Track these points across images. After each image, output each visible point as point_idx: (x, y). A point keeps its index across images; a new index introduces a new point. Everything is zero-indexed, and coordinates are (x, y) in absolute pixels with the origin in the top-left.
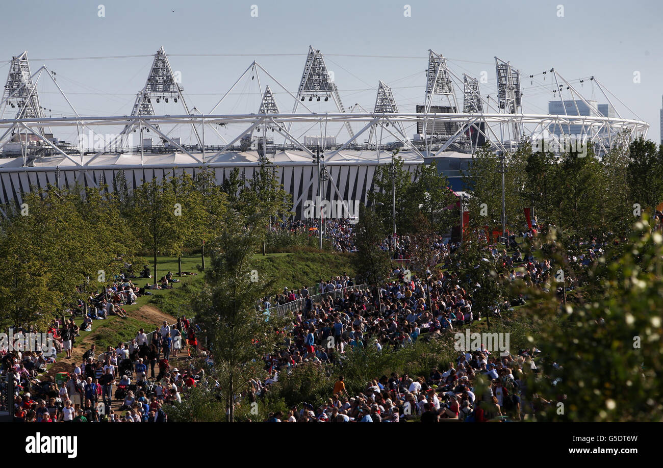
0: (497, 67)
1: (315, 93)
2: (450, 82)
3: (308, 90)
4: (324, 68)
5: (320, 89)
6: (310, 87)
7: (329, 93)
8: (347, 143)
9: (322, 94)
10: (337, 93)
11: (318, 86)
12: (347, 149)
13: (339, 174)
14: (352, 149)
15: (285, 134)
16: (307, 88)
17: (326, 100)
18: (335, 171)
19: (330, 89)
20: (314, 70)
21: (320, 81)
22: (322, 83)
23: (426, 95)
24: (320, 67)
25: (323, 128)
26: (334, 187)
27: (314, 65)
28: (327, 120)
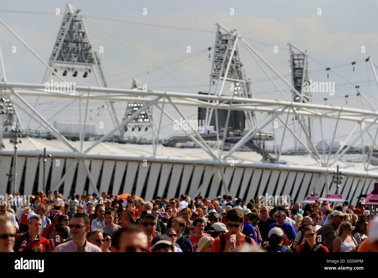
0: (292, 56)
1: (71, 66)
2: (241, 66)
3: (62, 62)
4: (84, 34)
5: (78, 61)
6: (65, 57)
7: (89, 67)
8: (110, 134)
9: (81, 68)
10: (100, 68)
11: (75, 56)
12: (109, 141)
13: (101, 172)
14: (116, 142)
15: (30, 112)
16: (61, 58)
17: (85, 76)
18: (96, 167)
19: (91, 61)
20: (71, 36)
21: (78, 51)
22: (81, 53)
23: (211, 80)
24: (79, 33)
25: (83, 108)
26: (93, 188)
27: (71, 28)
28: (88, 98)
